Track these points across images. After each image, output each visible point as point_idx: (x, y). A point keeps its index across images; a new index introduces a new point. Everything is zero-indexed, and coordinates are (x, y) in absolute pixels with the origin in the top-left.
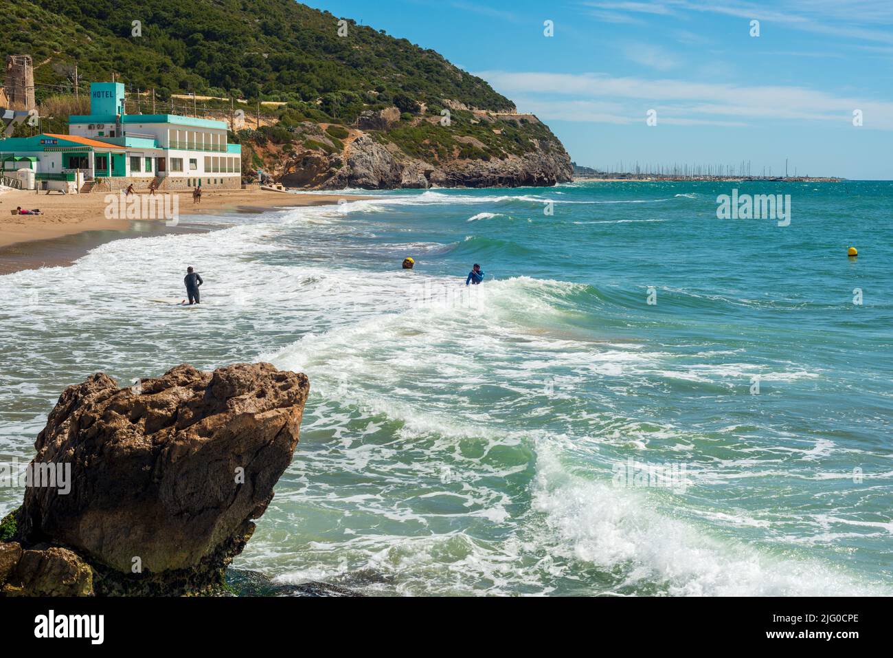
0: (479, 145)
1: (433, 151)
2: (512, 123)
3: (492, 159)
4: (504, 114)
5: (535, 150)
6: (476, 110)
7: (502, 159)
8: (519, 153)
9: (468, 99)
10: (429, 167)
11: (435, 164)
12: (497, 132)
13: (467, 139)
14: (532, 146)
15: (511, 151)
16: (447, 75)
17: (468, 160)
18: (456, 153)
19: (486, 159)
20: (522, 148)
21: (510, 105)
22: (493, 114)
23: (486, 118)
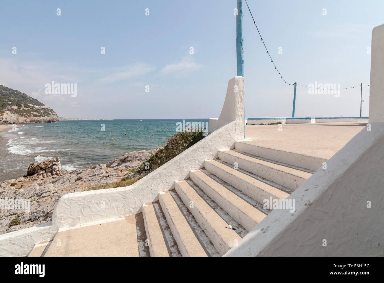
0: (38, 114)
1: (27, 115)
2: (45, 109)
3: (41, 117)
4: (43, 107)
5: (50, 115)
6: (36, 106)
7: (43, 117)
8: (47, 116)
9: (33, 104)
10: (26, 119)
11: (27, 118)
12: (42, 111)
13: (35, 113)
14: (50, 114)
15: (45, 115)
16: (28, 98)
17: (35, 117)
18: (32, 116)
19: (40, 117)
20: (48, 115)
21: (44, 105)
22: (40, 107)
23: (38, 108)
